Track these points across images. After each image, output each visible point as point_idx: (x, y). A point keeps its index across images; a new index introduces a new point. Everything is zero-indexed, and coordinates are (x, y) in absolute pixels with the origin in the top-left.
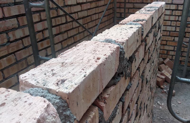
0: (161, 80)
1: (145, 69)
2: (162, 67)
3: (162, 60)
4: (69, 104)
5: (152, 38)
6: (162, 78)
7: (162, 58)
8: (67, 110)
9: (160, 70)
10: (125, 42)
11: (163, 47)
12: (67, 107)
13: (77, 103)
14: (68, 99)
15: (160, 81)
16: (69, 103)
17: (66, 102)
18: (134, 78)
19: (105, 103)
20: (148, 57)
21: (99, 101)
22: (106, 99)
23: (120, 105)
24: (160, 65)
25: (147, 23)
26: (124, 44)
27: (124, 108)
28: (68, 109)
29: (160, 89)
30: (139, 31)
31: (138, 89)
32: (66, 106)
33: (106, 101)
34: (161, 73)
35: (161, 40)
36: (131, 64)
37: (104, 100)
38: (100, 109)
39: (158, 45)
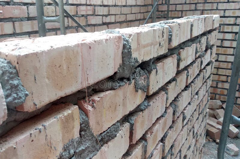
0: (218, 131)
1: (181, 97)
2: (219, 113)
3: (221, 103)
4: (19, 72)
5: (192, 55)
6: (218, 129)
7: (221, 101)
8: (15, 78)
9: (217, 117)
10: (133, 34)
11: (222, 84)
12: (15, 75)
13: (35, 77)
14: (18, 63)
15: (215, 132)
16: (19, 70)
17: (15, 68)
18: (156, 99)
19: (93, 107)
20: (185, 81)
21: (84, 102)
22: (95, 102)
23: (124, 126)
24: (217, 110)
25: (179, 28)
26: (132, 37)
27: (134, 135)
28: (17, 78)
29: (215, 144)
30: (163, 32)
31: (166, 121)
32: (15, 73)
33: (95, 104)
34: (218, 121)
35: (213, 67)
36: (147, 74)
37: (93, 103)
38: (85, 113)
39: (206, 72)
